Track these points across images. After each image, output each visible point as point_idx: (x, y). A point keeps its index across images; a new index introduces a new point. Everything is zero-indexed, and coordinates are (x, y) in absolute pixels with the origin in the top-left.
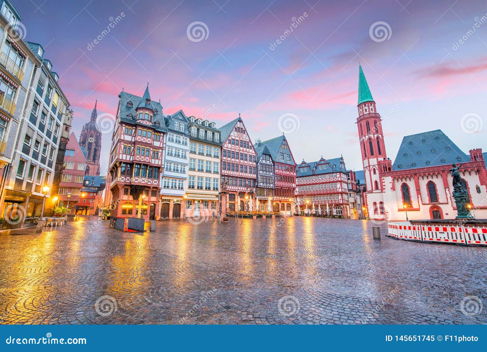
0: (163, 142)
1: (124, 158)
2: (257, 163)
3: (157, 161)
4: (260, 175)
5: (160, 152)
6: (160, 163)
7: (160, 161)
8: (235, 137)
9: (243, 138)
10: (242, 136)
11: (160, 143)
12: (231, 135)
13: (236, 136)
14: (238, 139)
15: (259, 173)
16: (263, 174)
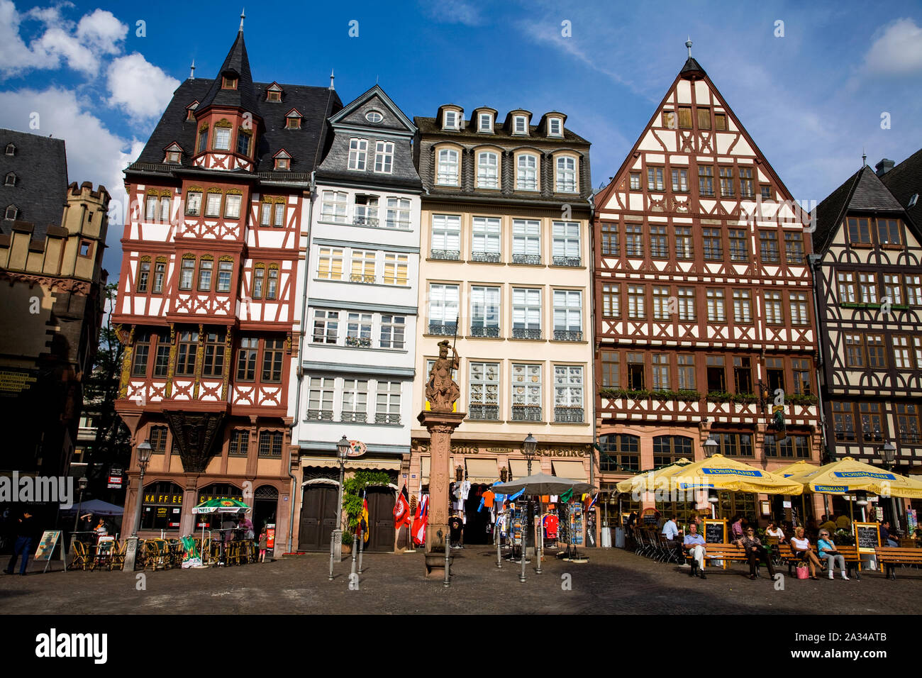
0: (297, 230)
1: (140, 310)
2: (816, 268)
3: (271, 309)
4: (839, 329)
5: (286, 271)
6: (284, 318)
7: (285, 308)
8: (667, 154)
9: (714, 154)
10: (706, 143)
11: (284, 233)
12: (643, 146)
13: (672, 147)
14: (684, 160)
15: (834, 321)
16: (862, 321)
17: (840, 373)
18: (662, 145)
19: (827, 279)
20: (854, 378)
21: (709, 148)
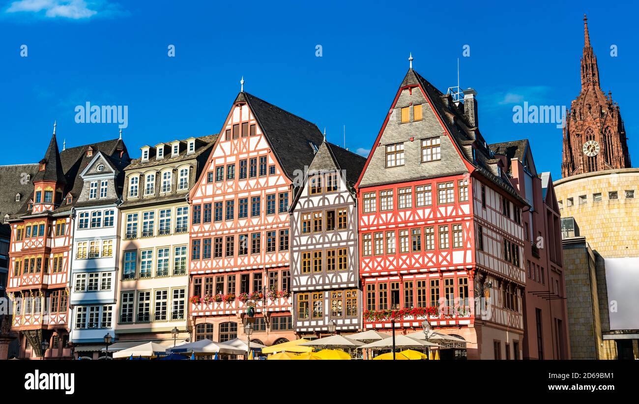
0: (69, 235)
2: (291, 214)
3: (59, 278)
4: (299, 250)
6: (64, 280)
7: (65, 275)
8: (226, 157)
10: (245, 146)
12: (214, 155)
14: (232, 159)
15: (297, 246)
16: (312, 244)
17: (297, 278)
18: (224, 152)
19: (296, 220)
20: (304, 280)
21: (246, 149)
